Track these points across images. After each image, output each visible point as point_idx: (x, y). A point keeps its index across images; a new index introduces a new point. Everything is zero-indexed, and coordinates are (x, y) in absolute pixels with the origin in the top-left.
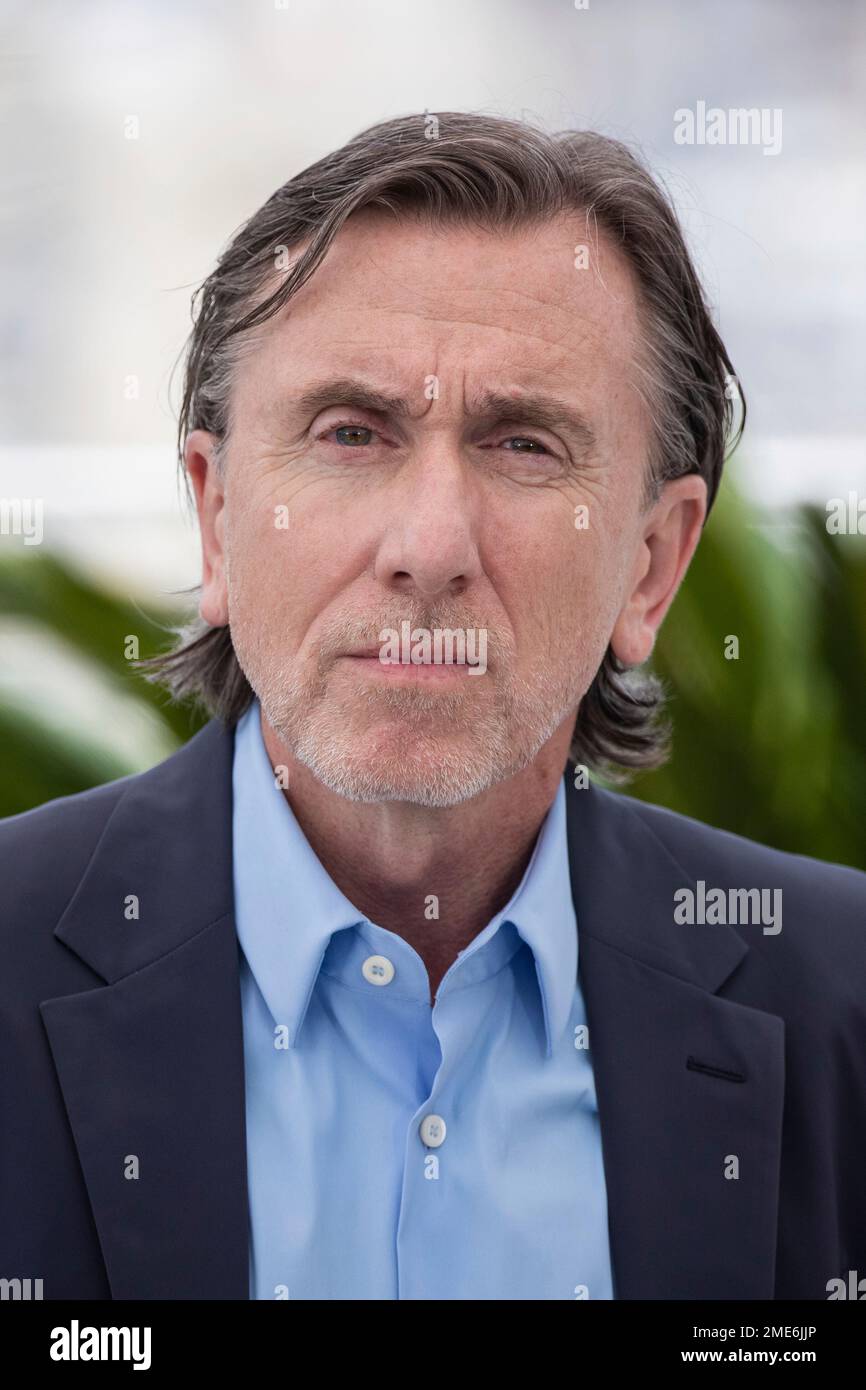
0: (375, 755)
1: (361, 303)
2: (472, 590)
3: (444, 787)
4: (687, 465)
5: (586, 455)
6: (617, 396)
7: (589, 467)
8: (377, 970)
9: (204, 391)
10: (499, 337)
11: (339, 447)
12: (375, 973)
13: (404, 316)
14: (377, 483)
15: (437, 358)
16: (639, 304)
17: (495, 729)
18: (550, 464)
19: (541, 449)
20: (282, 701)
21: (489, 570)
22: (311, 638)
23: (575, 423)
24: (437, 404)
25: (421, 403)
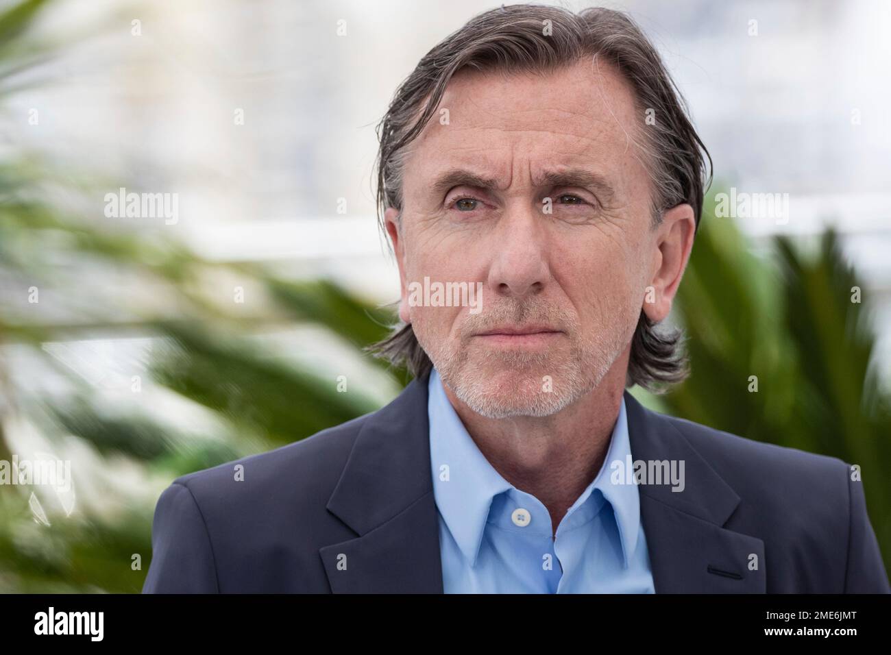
0: (499, 391)
1: (466, 125)
2: (547, 290)
3: (543, 405)
4: (677, 200)
5: (609, 201)
6: (625, 164)
7: (612, 208)
8: (520, 517)
10: (548, 137)
11: (460, 212)
12: (519, 519)
13: (491, 131)
14: (486, 232)
15: (513, 153)
16: (636, 108)
17: (572, 369)
18: (587, 209)
19: (579, 201)
20: (444, 365)
21: (557, 277)
22: (456, 326)
23: (600, 184)
24: (515, 181)
25: (505, 181)
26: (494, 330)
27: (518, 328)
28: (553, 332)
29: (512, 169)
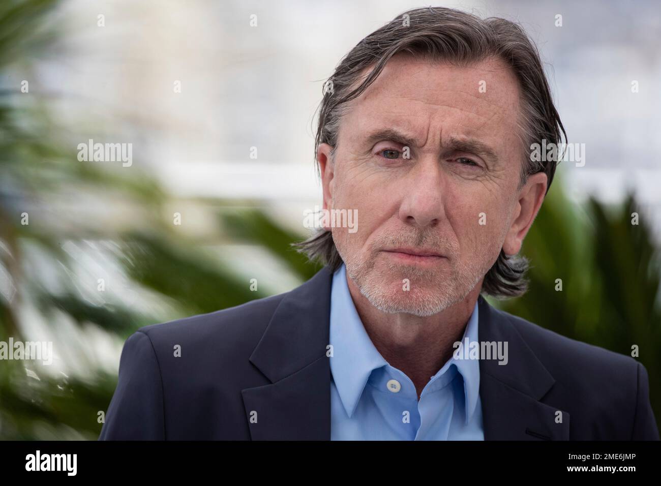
0: (395, 294)
1: (397, 95)
2: (441, 225)
3: (426, 309)
4: (538, 168)
5: (494, 166)
6: (509, 139)
7: (495, 171)
8: (393, 386)
9: (326, 127)
10: (457, 113)
11: (385, 159)
12: (392, 387)
13: (416, 102)
14: (401, 175)
15: (430, 121)
16: (520, 98)
17: (450, 285)
18: (478, 170)
19: (474, 164)
20: (354, 268)
21: (449, 216)
22: (369, 242)
23: (489, 152)
24: (429, 142)
25: (422, 141)
26: (399, 249)
27: (417, 250)
28: (440, 256)
29: (428, 133)
